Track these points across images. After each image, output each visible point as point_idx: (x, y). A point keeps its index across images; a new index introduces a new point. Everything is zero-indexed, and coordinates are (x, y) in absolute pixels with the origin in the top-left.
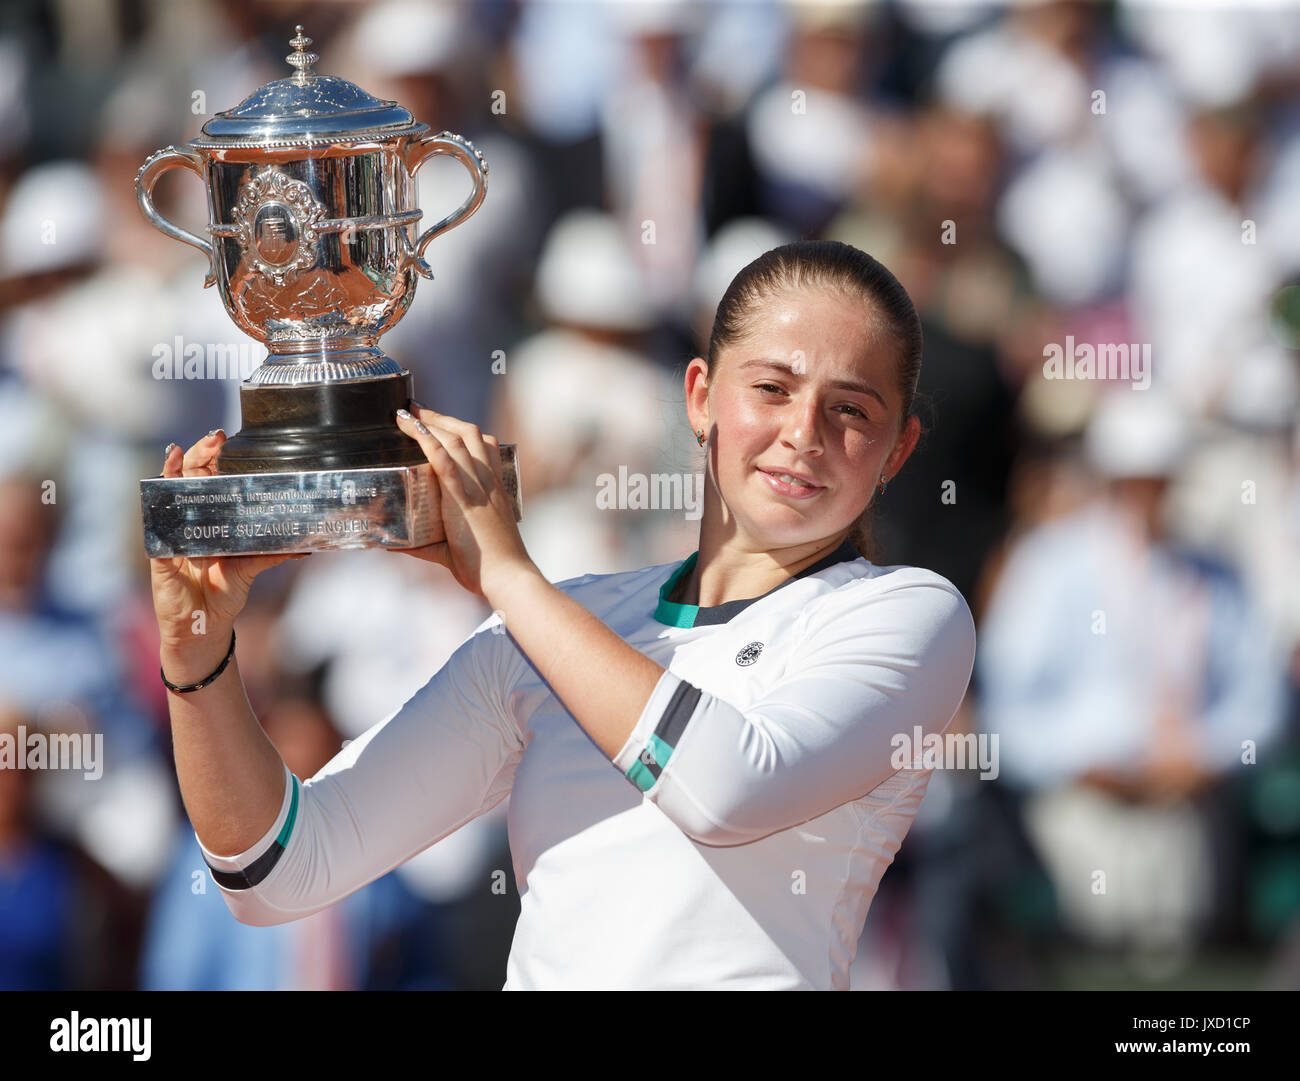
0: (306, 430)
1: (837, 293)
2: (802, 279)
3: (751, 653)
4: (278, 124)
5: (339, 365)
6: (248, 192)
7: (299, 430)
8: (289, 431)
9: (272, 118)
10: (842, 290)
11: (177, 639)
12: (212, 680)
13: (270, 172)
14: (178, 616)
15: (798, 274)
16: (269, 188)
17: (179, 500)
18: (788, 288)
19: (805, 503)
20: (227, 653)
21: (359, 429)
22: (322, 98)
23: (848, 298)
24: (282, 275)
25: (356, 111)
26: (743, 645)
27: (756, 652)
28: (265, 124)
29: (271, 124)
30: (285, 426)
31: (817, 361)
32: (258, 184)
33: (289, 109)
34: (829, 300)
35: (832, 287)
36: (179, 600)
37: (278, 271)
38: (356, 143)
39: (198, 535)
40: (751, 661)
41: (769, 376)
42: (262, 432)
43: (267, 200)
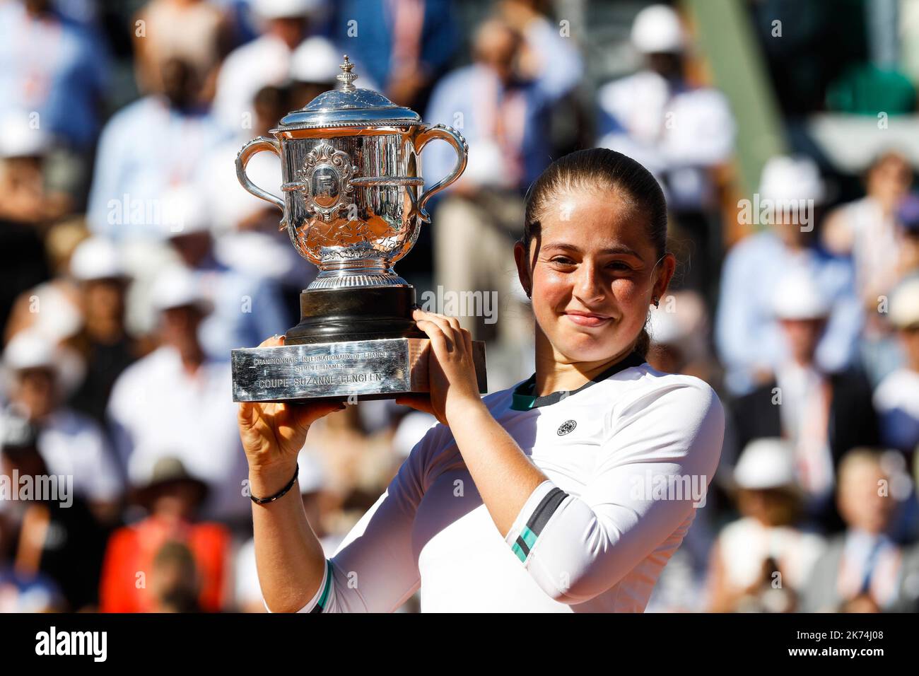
0: (342, 318)
1: (595, 190)
2: (571, 184)
3: (568, 427)
4: (329, 114)
5: (365, 276)
6: (308, 159)
7: (337, 318)
8: (331, 318)
9: (324, 110)
10: (598, 188)
11: (260, 466)
12: (282, 495)
13: (322, 145)
14: (259, 451)
15: (569, 181)
16: (322, 156)
17: (257, 363)
18: (563, 192)
19: (596, 330)
20: (292, 477)
21: (378, 318)
22: (359, 100)
23: (603, 193)
24: (329, 214)
25: (381, 107)
26: (562, 422)
27: (571, 426)
28: (319, 114)
29: (323, 114)
30: (328, 316)
31: (589, 238)
32: (315, 153)
33: (337, 105)
34: (590, 196)
35: (592, 186)
36: (258, 442)
37: (326, 211)
38: (376, 127)
39: (268, 385)
40: (567, 432)
41: (560, 253)
42: (314, 321)
43: (320, 164)
